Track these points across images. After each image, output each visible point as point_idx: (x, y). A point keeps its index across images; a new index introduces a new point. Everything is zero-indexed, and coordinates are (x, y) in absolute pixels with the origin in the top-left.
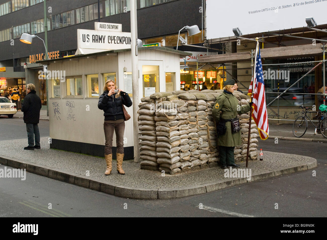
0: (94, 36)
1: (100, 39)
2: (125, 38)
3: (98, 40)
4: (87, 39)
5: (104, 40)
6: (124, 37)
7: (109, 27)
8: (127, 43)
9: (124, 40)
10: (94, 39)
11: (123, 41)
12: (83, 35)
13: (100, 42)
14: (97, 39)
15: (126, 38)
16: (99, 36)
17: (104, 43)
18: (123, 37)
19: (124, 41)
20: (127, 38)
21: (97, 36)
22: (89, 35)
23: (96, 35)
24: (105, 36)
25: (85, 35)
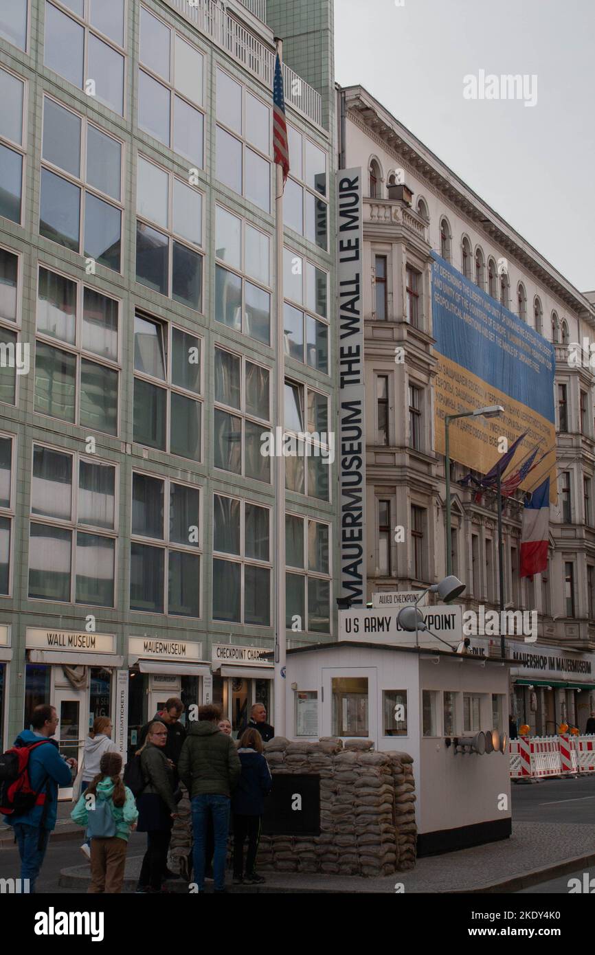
0: (367, 620)
1: (381, 624)
2: (434, 617)
3: (377, 627)
4: (353, 627)
5: (388, 625)
6: (432, 616)
7: (399, 600)
8: (438, 627)
9: (431, 622)
10: (367, 625)
11: (429, 624)
12: (346, 619)
13: (381, 629)
14: (374, 625)
15: (437, 617)
16: (378, 618)
17: (388, 630)
18: (429, 616)
19: (432, 624)
20: (439, 616)
21: (373, 620)
22: (358, 619)
23: (372, 618)
24: (390, 618)
25: (350, 619)
